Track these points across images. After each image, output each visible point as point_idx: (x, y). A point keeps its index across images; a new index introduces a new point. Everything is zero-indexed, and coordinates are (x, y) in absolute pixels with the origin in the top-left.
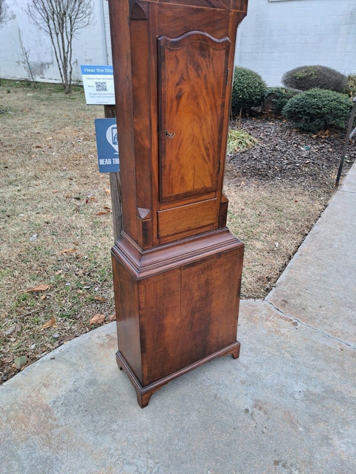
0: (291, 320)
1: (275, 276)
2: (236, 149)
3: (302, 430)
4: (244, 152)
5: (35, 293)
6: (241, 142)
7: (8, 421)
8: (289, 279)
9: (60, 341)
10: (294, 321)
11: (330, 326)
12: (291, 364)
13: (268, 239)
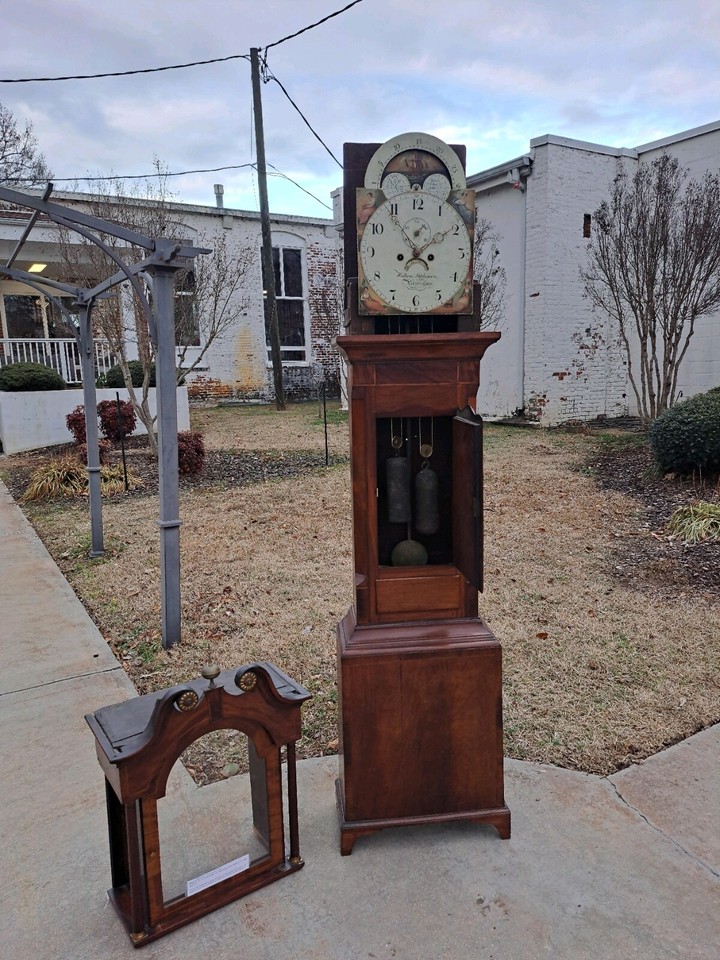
0: (632, 815)
1: (649, 750)
2: (703, 535)
3: (550, 949)
4: (718, 543)
6: (716, 525)
8: (673, 758)
10: (638, 817)
11: (701, 839)
12: (590, 869)
13: (671, 690)
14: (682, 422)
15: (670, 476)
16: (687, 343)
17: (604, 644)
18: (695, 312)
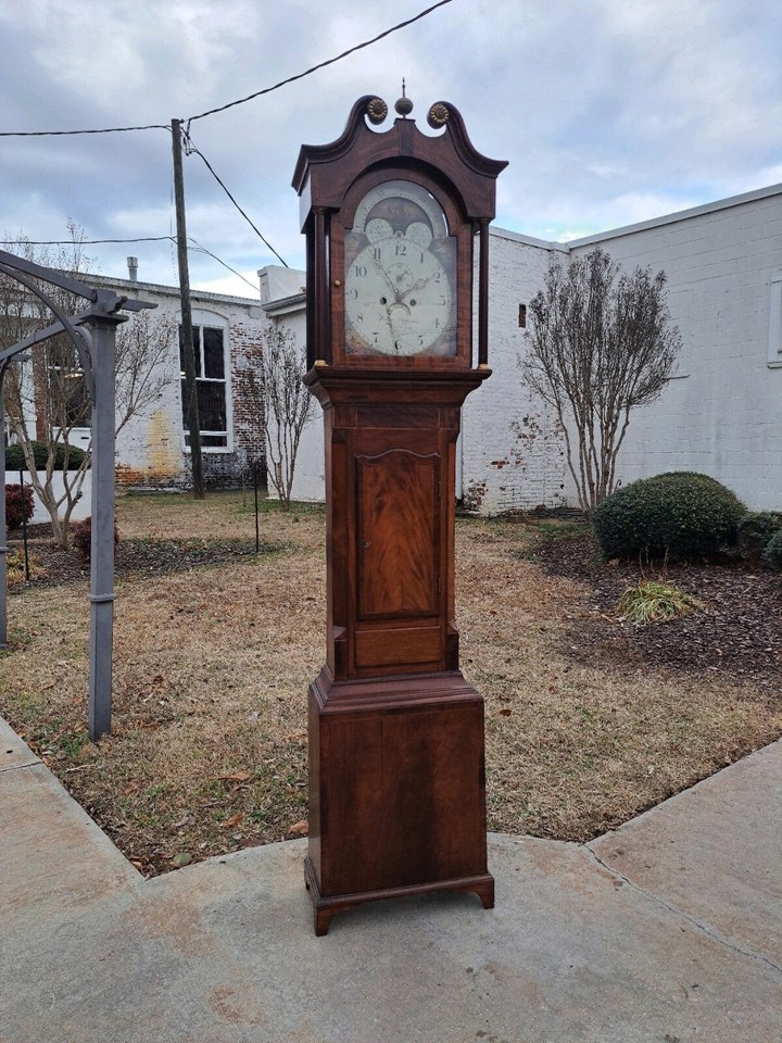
0: (614, 878)
1: (623, 817)
2: (653, 616)
3: (546, 1009)
4: (667, 623)
5: (228, 783)
6: (665, 606)
7: (144, 915)
8: (648, 823)
9: (241, 845)
10: (619, 879)
11: (683, 896)
12: (578, 931)
13: (639, 759)
14: (624, 507)
15: (614, 562)
16: (623, 433)
17: (568, 719)
18: (631, 402)
